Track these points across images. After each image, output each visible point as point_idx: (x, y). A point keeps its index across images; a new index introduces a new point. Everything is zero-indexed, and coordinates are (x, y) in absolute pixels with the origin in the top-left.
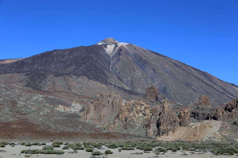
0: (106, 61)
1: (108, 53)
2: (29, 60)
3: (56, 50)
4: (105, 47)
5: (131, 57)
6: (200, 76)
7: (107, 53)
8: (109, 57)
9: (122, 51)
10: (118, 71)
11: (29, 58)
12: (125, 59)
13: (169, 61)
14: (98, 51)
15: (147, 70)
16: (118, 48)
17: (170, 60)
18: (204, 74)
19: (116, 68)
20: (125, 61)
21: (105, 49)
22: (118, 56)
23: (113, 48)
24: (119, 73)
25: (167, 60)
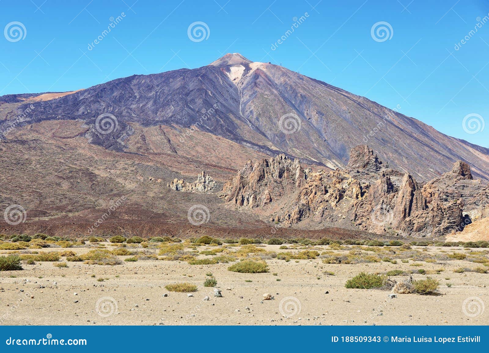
0: (232, 98)
1: (235, 82)
2: (86, 94)
3: (135, 76)
4: (227, 71)
5: (277, 89)
6: (405, 126)
7: (232, 83)
8: (236, 89)
9: (260, 79)
10: (255, 117)
11: (85, 91)
12: (266, 93)
14: (216, 77)
15: (307, 114)
16: (251, 72)
17: (349, 96)
18: (412, 122)
19: (251, 109)
20: (266, 96)
21: (228, 74)
22: (252, 88)
23: (242, 72)
24: (257, 119)
25: (342, 96)
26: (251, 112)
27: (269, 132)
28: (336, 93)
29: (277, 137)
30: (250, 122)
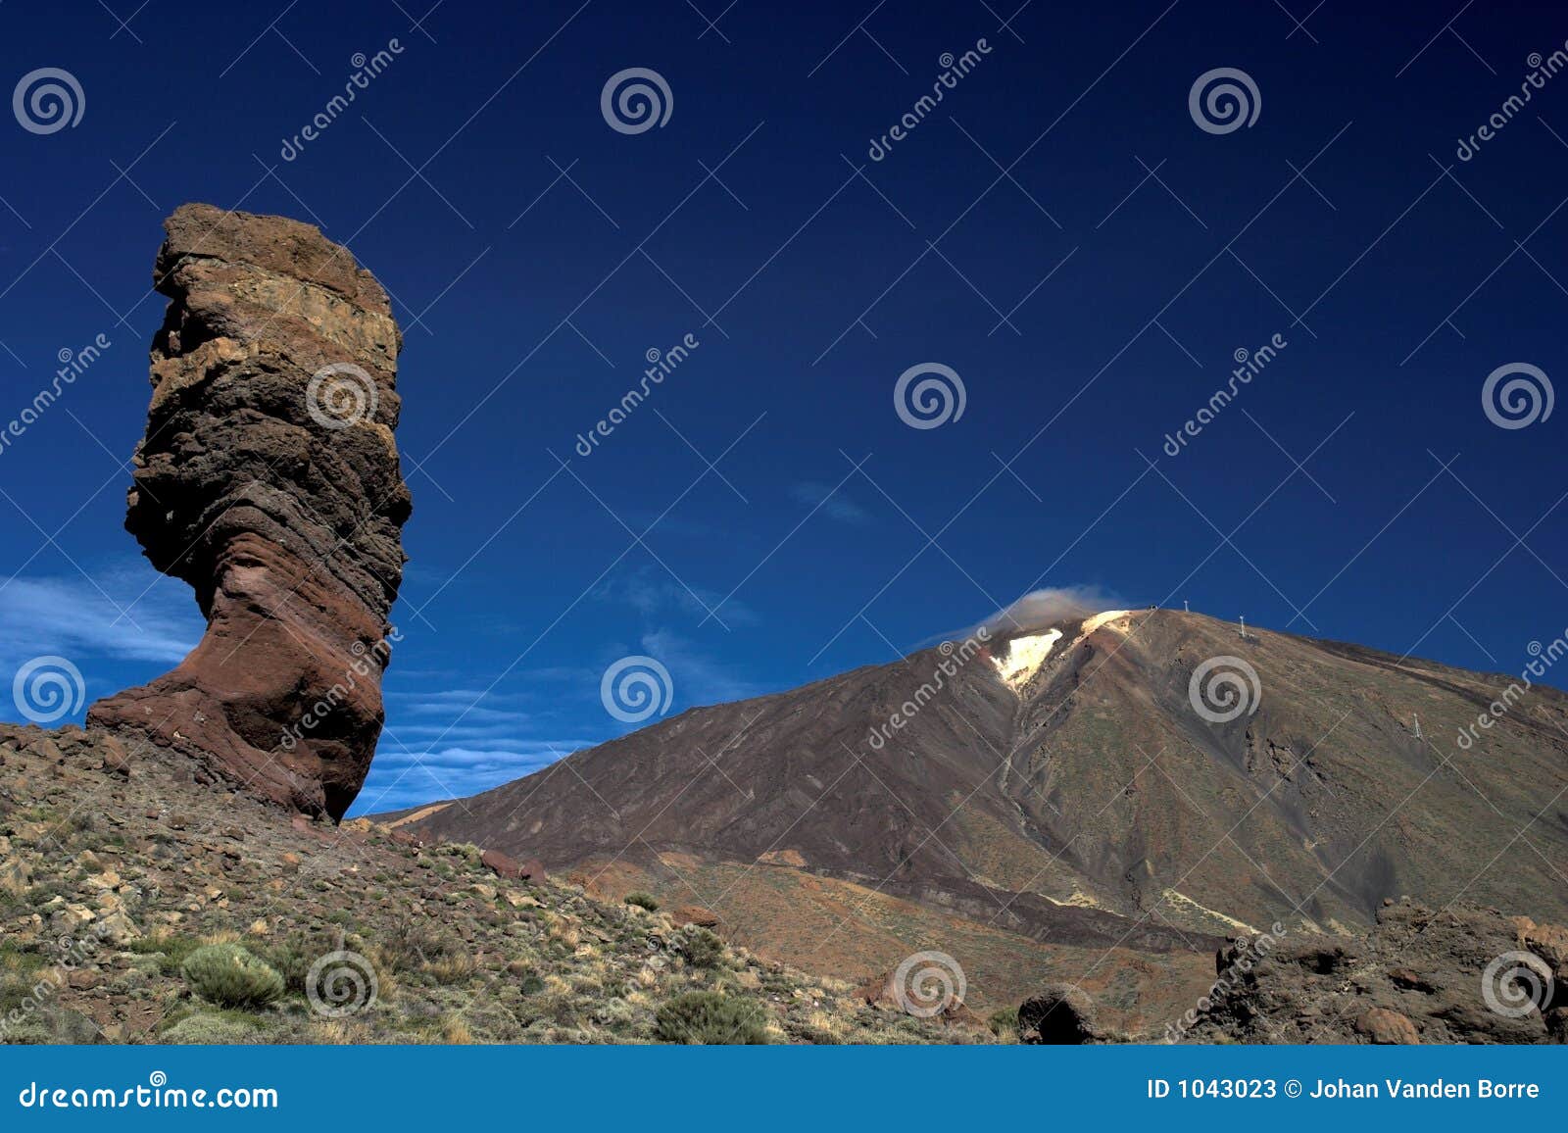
1: (1013, 683)
4: (997, 655)
5: (1151, 685)
7: (1004, 687)
8: (1011, 707)
9: (1100, 662)
10: (1047, 791)
12: (1107, 703)
13: (1434, 682)
15: (1252, 757)
16: (1077, 641)
19: (1040, 767)
20: (1103, 716)
22: (1064, 692)
23: (1048, 649)
24: (1054, 798)
25: (1411, 680)
26: (1039, 777)
27: (1088, 840)
28: (1387, 672)
29: (1113, 855)
30: (1027, 811)
